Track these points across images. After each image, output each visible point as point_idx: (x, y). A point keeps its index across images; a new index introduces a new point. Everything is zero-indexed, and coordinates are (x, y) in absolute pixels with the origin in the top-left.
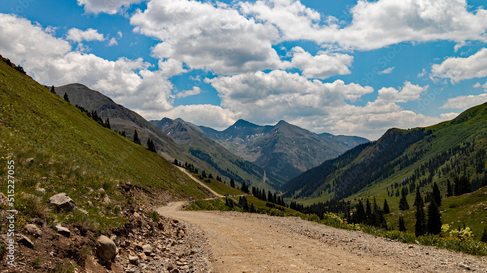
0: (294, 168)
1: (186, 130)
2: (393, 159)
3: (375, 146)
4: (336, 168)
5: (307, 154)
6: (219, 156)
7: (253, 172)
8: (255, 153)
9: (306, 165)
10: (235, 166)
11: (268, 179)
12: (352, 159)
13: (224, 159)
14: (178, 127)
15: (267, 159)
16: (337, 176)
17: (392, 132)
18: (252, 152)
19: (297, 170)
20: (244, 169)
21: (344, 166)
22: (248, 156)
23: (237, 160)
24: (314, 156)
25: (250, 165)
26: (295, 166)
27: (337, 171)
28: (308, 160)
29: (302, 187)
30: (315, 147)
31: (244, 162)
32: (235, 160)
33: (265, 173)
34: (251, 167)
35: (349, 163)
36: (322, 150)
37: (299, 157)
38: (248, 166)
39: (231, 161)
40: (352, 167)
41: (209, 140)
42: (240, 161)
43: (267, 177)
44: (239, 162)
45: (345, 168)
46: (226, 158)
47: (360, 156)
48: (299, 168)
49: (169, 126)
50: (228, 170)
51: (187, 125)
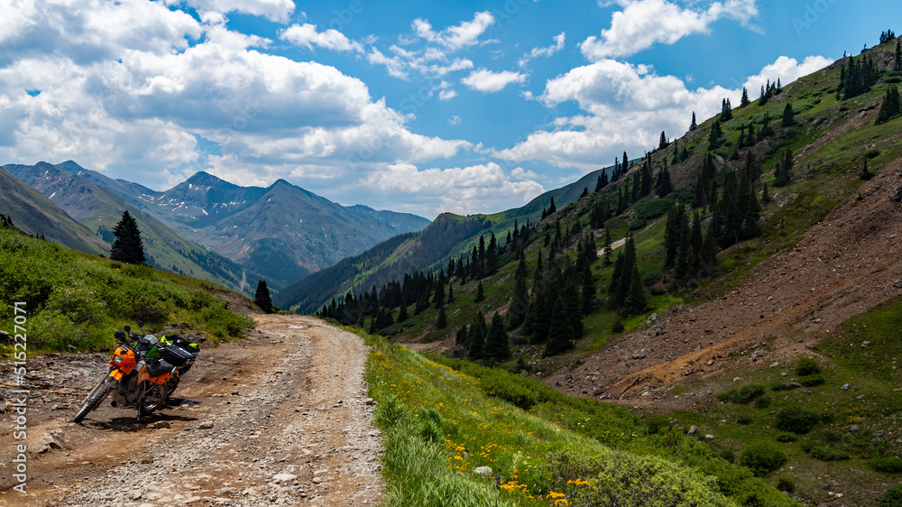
0: (298, 267)
1: (89, 191)
2: (434, 261)
3: (416, 239)
4: (357, 272)
5: (323, 243)
6: (158, 242)
7: (222, 273)
8: (227, 237)
9: (320, 262)
10: (189, 262)
11: (249, 285)
12: (384, 258)
13: (168, 248)
14: (74, 183)
15: (250, 249)
16: (356, 285)
17: (443, 218)
18: (222, 235)
19: (303, 270)
20: (205, 268)
21: (369, 268)
22: (215, 243)
23: (193, 251)
24: (335, 245)
25: (217, 261)
26: (300, 263)
27: (357, 276)
28: (323, 254)
29: (302, 300)
30: (338, 232)
31: (205, 253)
32: (189, 249)
33: (244, 275)
34: (219, 264)
35: (378, 264)
36: (349, 236)
37: (308, 247)
38: (212, 261)
39: (181, 253)
40: (379, 271)
41: (139, 212)
42: (199, 253)
43: (248, 281)
44: (197, 255)
45: (370, 272)
46: (171, 246)
47: (394, 254)
48: (307, 266)
49: (53, 180)
50: (174, 268)
51: (90, 176)
